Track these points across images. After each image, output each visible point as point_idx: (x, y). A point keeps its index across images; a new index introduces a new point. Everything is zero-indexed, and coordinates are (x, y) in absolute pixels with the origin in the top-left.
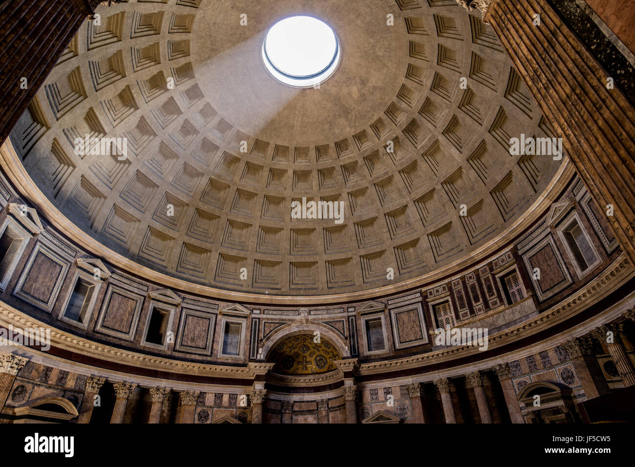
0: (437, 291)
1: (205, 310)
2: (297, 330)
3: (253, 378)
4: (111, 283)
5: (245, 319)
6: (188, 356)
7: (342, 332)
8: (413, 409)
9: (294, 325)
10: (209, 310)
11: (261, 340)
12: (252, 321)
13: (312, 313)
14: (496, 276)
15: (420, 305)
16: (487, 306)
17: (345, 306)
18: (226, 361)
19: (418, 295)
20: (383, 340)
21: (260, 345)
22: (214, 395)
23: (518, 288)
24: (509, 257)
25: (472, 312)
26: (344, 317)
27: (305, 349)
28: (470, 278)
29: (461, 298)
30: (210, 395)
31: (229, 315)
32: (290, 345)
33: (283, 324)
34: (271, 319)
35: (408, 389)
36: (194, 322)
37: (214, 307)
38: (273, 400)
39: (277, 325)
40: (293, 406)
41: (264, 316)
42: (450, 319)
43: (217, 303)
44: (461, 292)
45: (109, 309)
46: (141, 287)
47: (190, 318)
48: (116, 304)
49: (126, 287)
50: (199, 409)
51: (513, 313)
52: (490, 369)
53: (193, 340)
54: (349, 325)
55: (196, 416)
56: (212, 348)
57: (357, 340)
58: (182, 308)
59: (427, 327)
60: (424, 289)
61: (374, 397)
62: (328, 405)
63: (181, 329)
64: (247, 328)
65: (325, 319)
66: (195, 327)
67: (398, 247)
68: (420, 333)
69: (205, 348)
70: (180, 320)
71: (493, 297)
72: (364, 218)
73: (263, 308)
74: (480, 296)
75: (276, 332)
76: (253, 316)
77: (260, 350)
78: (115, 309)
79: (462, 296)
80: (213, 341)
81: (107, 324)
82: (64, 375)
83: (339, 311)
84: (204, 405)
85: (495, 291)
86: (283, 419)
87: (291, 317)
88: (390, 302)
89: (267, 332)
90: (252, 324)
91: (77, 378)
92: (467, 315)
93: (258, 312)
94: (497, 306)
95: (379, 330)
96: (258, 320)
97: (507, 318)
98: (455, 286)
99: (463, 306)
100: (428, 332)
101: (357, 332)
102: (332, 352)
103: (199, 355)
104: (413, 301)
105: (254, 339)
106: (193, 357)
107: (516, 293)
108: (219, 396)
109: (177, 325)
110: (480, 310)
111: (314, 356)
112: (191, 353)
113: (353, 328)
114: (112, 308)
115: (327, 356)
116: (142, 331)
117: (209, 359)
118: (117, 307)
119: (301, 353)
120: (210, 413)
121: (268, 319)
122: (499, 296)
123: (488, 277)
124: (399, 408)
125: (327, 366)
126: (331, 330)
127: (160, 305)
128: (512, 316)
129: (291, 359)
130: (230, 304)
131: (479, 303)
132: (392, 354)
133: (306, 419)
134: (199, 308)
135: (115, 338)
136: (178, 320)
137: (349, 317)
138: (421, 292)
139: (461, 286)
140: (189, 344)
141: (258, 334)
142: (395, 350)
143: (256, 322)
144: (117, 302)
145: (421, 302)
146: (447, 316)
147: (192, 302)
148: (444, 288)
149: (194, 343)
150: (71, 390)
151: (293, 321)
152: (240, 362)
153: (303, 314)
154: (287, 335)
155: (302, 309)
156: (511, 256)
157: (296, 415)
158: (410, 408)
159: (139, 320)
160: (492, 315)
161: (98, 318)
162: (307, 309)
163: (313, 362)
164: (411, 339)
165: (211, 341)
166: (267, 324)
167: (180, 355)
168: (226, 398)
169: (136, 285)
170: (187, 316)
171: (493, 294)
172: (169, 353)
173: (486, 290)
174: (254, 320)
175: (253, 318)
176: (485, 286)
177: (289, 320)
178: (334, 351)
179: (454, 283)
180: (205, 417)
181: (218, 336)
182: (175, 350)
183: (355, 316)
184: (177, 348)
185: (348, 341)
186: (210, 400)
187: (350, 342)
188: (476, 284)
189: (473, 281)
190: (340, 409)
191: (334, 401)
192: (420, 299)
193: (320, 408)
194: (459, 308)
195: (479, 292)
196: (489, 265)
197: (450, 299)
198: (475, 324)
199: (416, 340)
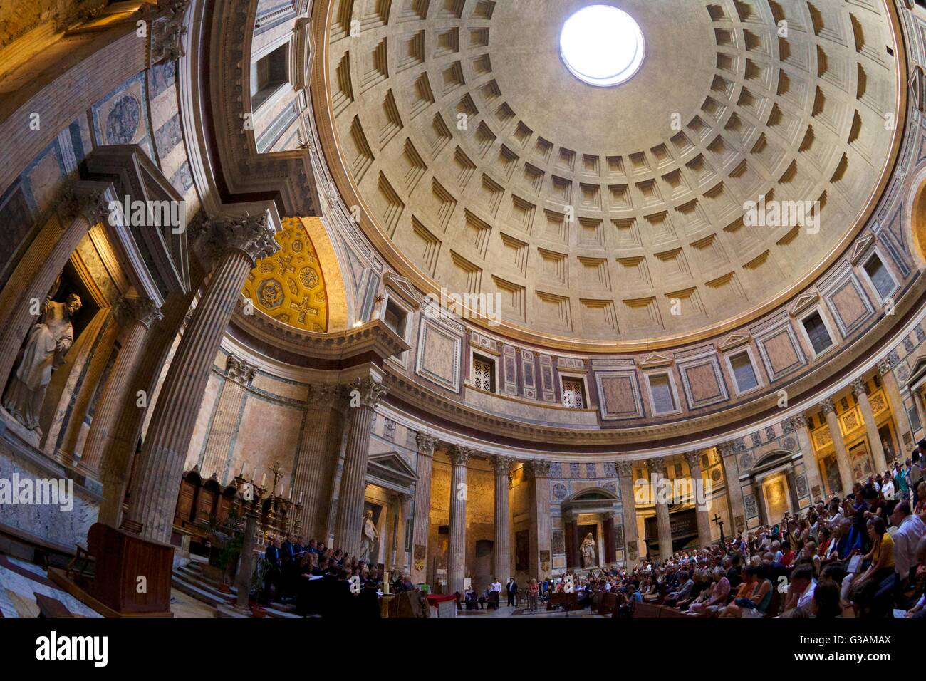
0: (484, 341)
14: (561, 374)
15: (459, 341)
16: (540, 394)
19: (462, 328)
24: (580, 365)
25: (521, 391)
26: (367, 264)
28: (527, 355)
29: (510, 369)
35: (418, 440)
44: (512, 363)
51: (570, 417)
59: (462, 372)
60: (469, 327)
67: (454, 254)
68: (450, 374)
71: (549, 390)
72: (444, 185)
74: (534, 380)
79: (513, 368)
85: (553, 386)
88: (423, 305)
92: (514, 391)
94: (550, 400)
96: (296, 113)
97: (561, 418)
98: (506, 351)
99: (510, 378)
100: (462, 380)
104: (452, 329)
110: (530, 394)
111: (268, 274)
115: (291, 295)
122: (558, 393)
123: (549, 369)
125: (275, 310)
131: (530, 387)
137: (372, 270)
138: (464, 327)
142: (415, 372)
145: (462, 337)
146: (478, 376)
148: (492, 344)
156: (582, 365)
164: (438, 374)
171: (550, 388)
173: (543, 379)
176: (542, 374)
179: (507, 348)
183: (380, 279)
188: (533, 367)
189: (530, 361)
190: (282, 403)
191: (268, 380)
192: (462, 334)
193: (233, 375)
194: (505, 378)
195: (534, 376)
196: (555, 358)
197: (497, 361)
198: (522, 406)
199: (443, 379)
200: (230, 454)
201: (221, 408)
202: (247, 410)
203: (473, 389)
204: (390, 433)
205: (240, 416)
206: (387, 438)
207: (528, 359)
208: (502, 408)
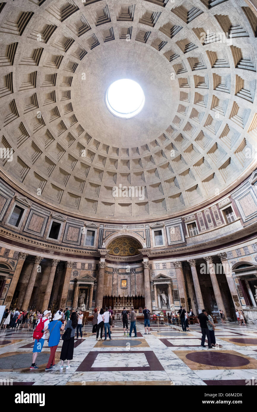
0: (190, 218)
1: (78, 224)
2: (121, 235)
3: (99, 257)
4: (32, 209)
5: (96, 229)
6: (69, 245)
7: (143, 236)
8: (176, 274)
9: (119, 233)
10: (79, 224)
11: (104, 239)
12: (100, 230)
13: (128, 227)
14: (221, 210)
15: (181, 225)
16: (215, 224)
17: (144, 225)
18: (87, 248)
19: (180, 219)
20: (162, 240)
21: (103, 241)
22: (81, 263)
23: (232, 216)
24: (228, 201)
25: (207, 227)
26: (144, 229)
27: (124, 244)
28: (207, 211)
29: (201, 221)
30: (79, 264)
31: (89, 227)
32: (118, 242)
33: (114, 232)
34: (109, 229)
35: (174, 264)
36: (72, 229)
37: (82, 223)
38: (109, 267)
39: (111, 232)
40: (118, 270)
41: (106, 228)
42: (196, 231)
43: (83, 221)
44: (202, 218)
45: (31, 221)
46: (47, 212)
47: (70, 228)
48: (35, 219)
49: (39, 211)
50: (74, 270)
52: (216, 255)
53: (71, 238)
54: (146, 233)
55: (72, 273)
56: (81, 242)
57: (150, 241)
58: (67, 223)
59: (184, 235)
60: (183, 217)
61: (158, 267)
62: (135, 271)
63: (65, 232)
64: (98, 233)
65: (134, 230)
66: (72, 232)
67: (171, 197)
68: (181, 237)
69: (77, 242)
70: (65, 228)
71: (219, 220)
72: (154, 183)
73: (105, 224)
74: (211, 220)
75: (111, 236)
76: (100, 228)
77: (104, 244)
78: (34, 221)
79: (202, 220)
80: (81, 239)
81: (29, 228)
82: (8, 251)
83: (141, 226)
84: (76, 268)
85: (219, 217)
86: (114, 276)
87: (118, 229)
88: (166, 223)
89: (107, 236)
90: (100, 231)
91: (14, 253)
92: (205, 229)
93: (103, 226)
94: (220, 224)
95: (161, 236)
96: (102, 230)
97: (226, 230)
98: (199, 215)
99: (202, 225)
100: (185, 237)
101: (150, 237)
102: (137, 246)
103: (74, 245)
104: (177, 222)
105: (101, 239)
106: (71, 245)
107: (231, 218)
108: (83, 264)
109: (64, 231)
110: (211, 226)
111: (129, 248)
112: (70, 244)
113: (148, 235)
114: (32, 221)
115: (135, 248)
116: (47, 233)
117: (79, 247)
119: (122, 246)
120: (79, 272)
121: (107, 229)
122: (222, 220)
123: (216, 211)
124: (170, 273)
125: (135, 252)
126: (137, 235)
127: (56, 221)
128: (228, 229)
129: (118, 249)
130: (90, 222)
131: (211, 223)
132: (166, 247)
133: (125, 277)
134: (74, 223)
135: (34, 235)
136: (64, 228)
137: (146, 229)
138: (181, 218)
139: (202, 215)
140: (70, 239)
141: (103, 236)
142: (168, 245)
143: (101, 231)
145: (182, 223)
146: (194, 230)
147: (71, 220)
148: (193, 216)
149: (72, 239)
150: (11, 258)
151: (119, 231)
152: (94, 249)
153: (124, 228)
154: (116, 237)
155: (124, 225)
157: (120, 275)
158: (175, 273)
159: (46, 227)
160: (218, 229)
161: (25, 225)
162: (126, 225)
163: (129, 250)
164: (176, 240)
165: (80, 239)
166: (107, 232)
167: (65, 244)
168: (86, 266)
169: (44, 210)
170: (69, 226)
171: (219, 219)
172: (60, 243)
173: (215, 217)
174: (101, 230)
175: (100, 229)
176: (214, 215)
177: (117, 230)
178: (138, 245)
179: (198, 214)
180: (76, 274)
181: (83, 237)
182: (63, 242)
183: (149, 229)
184: (64, 241)
185: (145, 240)
186: (79, 266)
187: (146, 241)
188: (210, 214)
189: (209, 213)
190: (141, 272)
191: (138, 268)
192: (181, 221)
193: (131, 272)
194: (201, 226)
195: (211, 218)
196: (217, 205)
197: (196, 222)
198: (209, 233)
199: (179, 241)
200: (135, 289)
201: (131, 280)
202: (136, 277)
203: (189, 238)
204: (165, 267)
205: (135, 280)
206: (164, 268)
207: (207, 212)
208: (201, 239)
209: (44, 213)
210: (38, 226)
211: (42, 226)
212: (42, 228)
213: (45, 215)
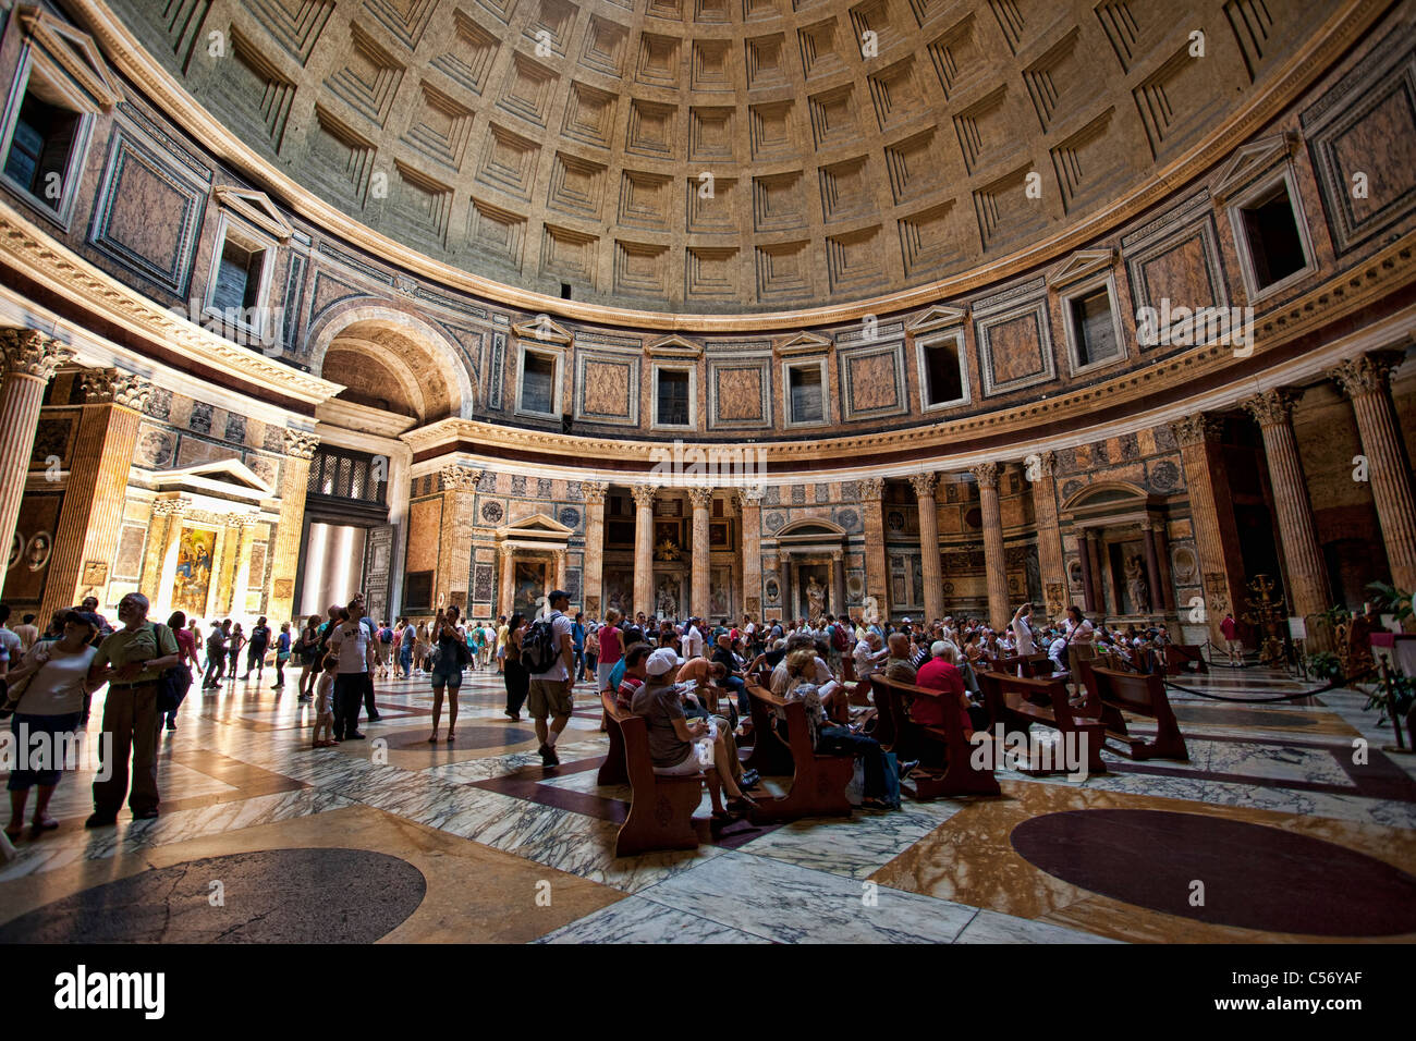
4: (1130, 256)
48: (1163, 277)
49: (1161, 234)
82: (1129, 443)
91: (1155, 435)
118: (1166, 280)
144: (1161, 273)
150: (1153, 457)
159: (1223, 265)
170: (1333, 145)
172: (1323, 272)
209: (1186, 220)
210: (1189, 291)
211: (1208, 272)
212: (1209, 278)
213: (1193, 221)
